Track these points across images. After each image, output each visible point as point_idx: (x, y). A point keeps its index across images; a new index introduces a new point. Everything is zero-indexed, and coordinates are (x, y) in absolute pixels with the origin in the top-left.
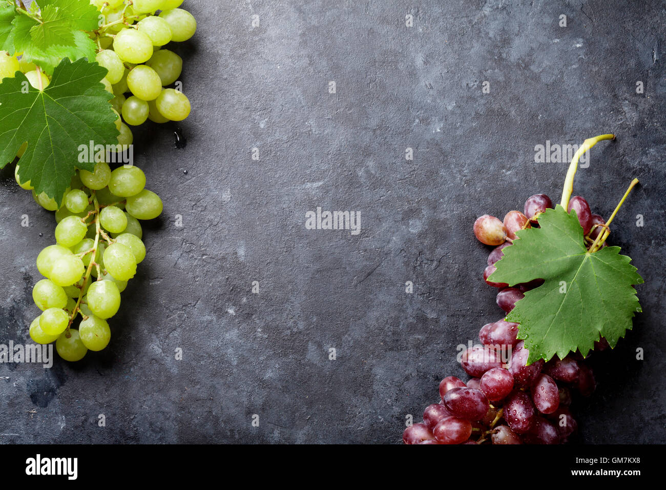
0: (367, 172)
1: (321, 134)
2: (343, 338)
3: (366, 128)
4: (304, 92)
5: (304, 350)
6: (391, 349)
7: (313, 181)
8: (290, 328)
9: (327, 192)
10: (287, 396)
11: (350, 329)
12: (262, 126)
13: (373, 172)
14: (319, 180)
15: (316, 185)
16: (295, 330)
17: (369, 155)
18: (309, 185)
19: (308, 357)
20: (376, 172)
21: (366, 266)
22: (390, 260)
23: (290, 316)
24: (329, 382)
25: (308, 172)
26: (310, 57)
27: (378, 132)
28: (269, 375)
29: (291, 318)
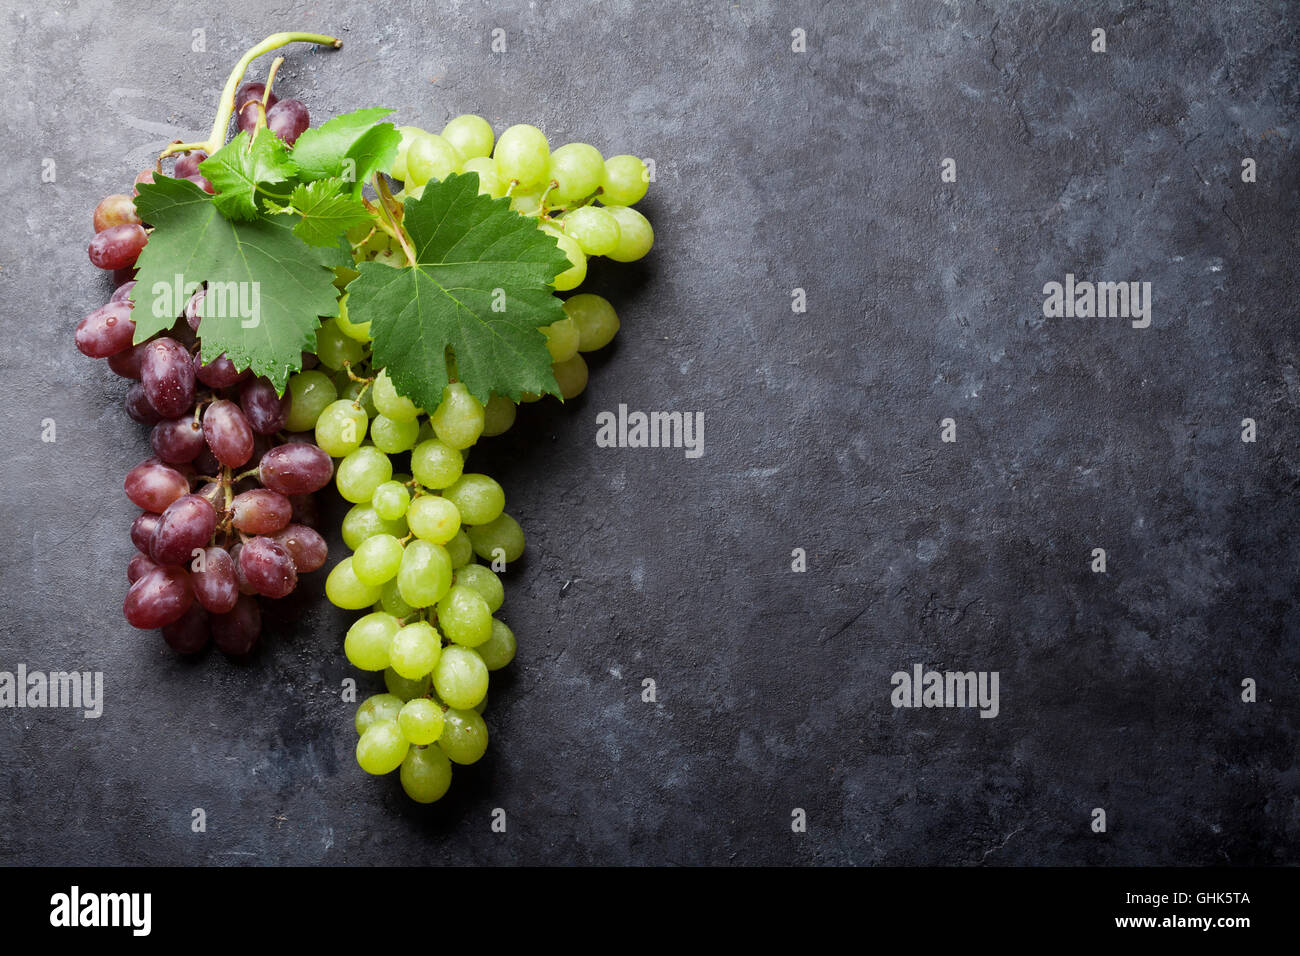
0: (853, 456)
1: (780, 389)
2: (798, 729)
3: (854, 385)
4: (757, 318)
5: (731, 745)
6: (874, 752)
7: (763, 466)
8: (710, 706)
9: (785, 486)
10: (699, 817)
11: (810, 714)
12: (684, 370)
13: (863, 457)
14: (772, 465)
15: (766, 473)
16: (719, 710)
17: (857, 429)
18: (755, 472)
19: (738, 755)
20: (867, 457)
21: (841, 611)
22: (883, 604)
23: (712, 687)
24: (771, 800)
25: (755, 450)
26: (770, 263)
27: (875, 391)
28: (672, 780)
29: (714, 690)
